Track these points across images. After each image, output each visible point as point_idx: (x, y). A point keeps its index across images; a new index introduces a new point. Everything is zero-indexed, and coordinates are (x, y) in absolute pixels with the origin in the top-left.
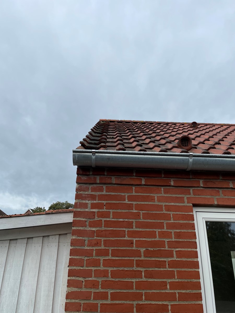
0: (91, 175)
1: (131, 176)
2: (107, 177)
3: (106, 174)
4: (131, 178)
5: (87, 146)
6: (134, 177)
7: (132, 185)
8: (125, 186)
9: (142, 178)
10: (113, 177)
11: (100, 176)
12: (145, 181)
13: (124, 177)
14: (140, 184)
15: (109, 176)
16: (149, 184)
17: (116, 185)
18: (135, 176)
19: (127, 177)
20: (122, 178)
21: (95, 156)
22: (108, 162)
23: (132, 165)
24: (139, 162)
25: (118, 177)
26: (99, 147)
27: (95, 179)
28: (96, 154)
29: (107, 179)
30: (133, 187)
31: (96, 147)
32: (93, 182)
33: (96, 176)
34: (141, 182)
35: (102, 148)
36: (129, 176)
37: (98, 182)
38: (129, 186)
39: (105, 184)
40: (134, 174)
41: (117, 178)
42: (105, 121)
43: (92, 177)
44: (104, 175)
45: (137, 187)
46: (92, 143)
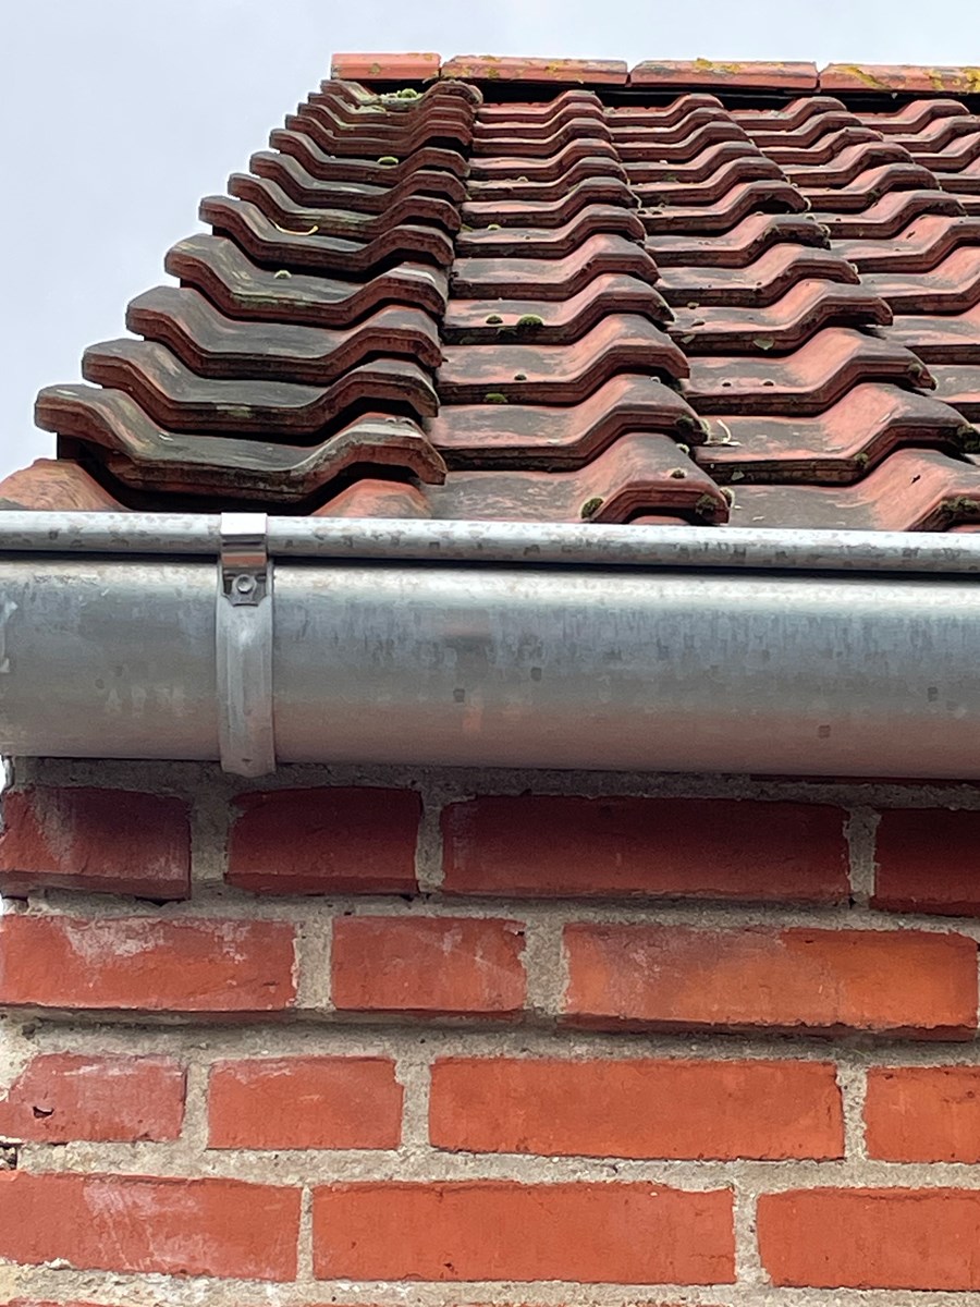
0: (213, 891)
1: (810, 905)
2: (443, 925)
3: (428, 872)
4: (805, 937)
5: (148, 467)
6: (857, 921)
7: (829, 1037)
8: (717, 1054)
10: (542, 930)
11: (339, 907)
13: (704, 922)
14: (949, 1019)
15: (478, 914)
17: (581, 1050)
18: (877, 905)
19: (756, 919)
20: (681, 930)
21: (267, 602)
22: (460, 696)
23: (825, 731)
24: (932, 691)
25: (618, 917)
26: (329, 472)
27: (274, 951)
28: (286, 580)
29: (447, 947)
30: (845, 1075)
31: (286, 478)
32: (248, 1003)
33: (278, 912)
34: (970, 995)
35: (365, 492)
36: (785, 906)
37: (317, 991)
38: (789, 1055)
39: (419, 1023)
40: (863, 880)
41: (601, 932)
42: (419, 86)
43: (228, 920)
44: (410, 894)
45: (896, 1062)
46: (219, 408)
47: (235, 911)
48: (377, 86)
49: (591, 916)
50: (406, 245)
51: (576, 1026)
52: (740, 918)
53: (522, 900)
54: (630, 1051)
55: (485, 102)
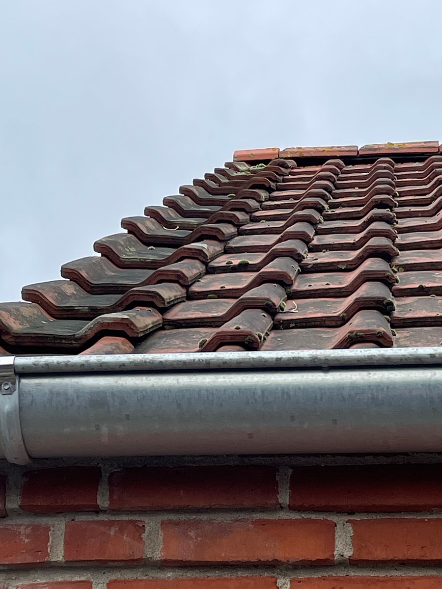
0: (18, 513)
1: (264, 509)
2: (111, 524)
3: (103, 501)
4: (262, 523)
5: (17, 336)
6: (284, 515)
7: (273, 565)
8: (227, 575)
9: (334, 518)
10: (152, 524)
11: (68, 518)
12: (357, 541)
13: (225, 518)
14: (321, 556)
15: (125, 518)
16: (380, 554)
17: (170, 574)
18: (292, 508)
19: (242, 516)
20: (210, 522)
21: (16, 393)
22: (98, 428)
23: (250, 436)
24: (292, 418)
25: (183, 517)
26: (91, 334)
27: (41, 537)
29: (112, 533)
30: (280, 582)
31: (73, 338)
32: (29, 560)
33: (44, 521)
34: (331, 544)
35: (105, 342)
36: (253, 510)
37: (58, 554)
38: (256, 574)
39: (101, 565)
40: (284, 498)
41: (177, 524)
42: (266, 162)
43: (23, 525)
44: (97, 511)
45: (302, 575)
46: (76, 308)
47: (27, 521)
48: (252, 163)
49: (173, 517)
50: (206, 233)
51: (165, 565)
52: (236, 516)
53: (143, 511)
54: (190, 574)
55: (298, 166)
